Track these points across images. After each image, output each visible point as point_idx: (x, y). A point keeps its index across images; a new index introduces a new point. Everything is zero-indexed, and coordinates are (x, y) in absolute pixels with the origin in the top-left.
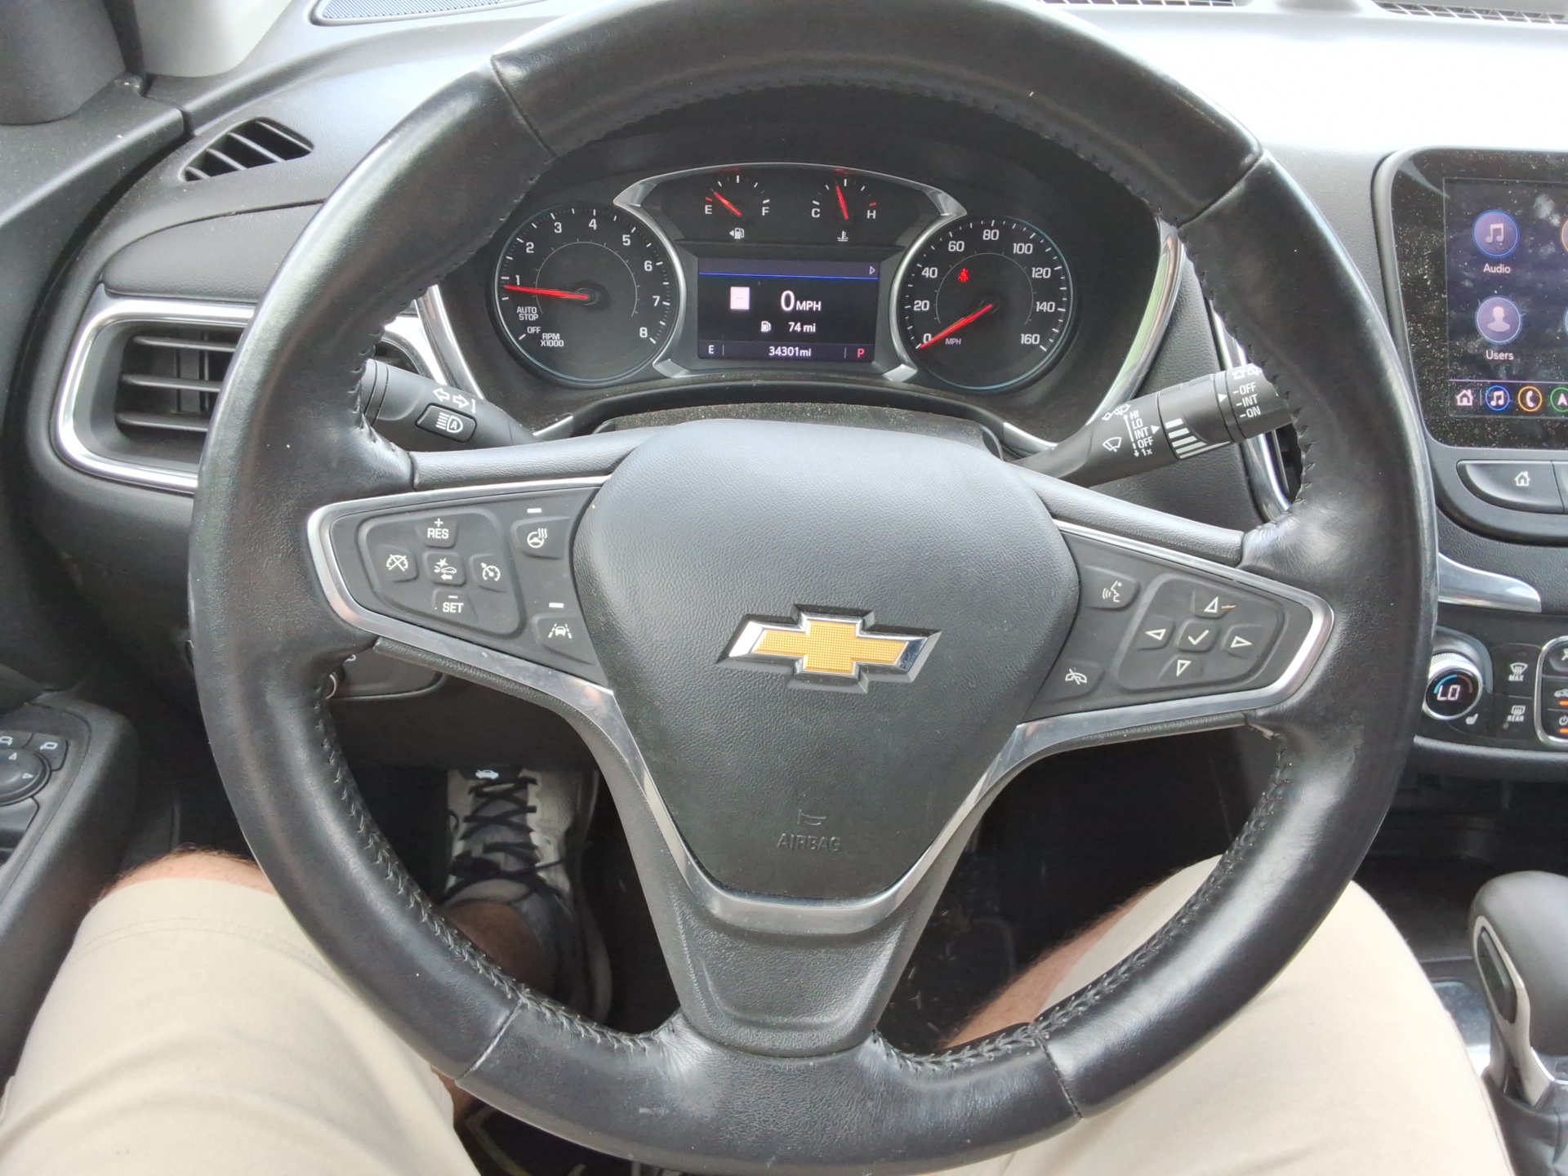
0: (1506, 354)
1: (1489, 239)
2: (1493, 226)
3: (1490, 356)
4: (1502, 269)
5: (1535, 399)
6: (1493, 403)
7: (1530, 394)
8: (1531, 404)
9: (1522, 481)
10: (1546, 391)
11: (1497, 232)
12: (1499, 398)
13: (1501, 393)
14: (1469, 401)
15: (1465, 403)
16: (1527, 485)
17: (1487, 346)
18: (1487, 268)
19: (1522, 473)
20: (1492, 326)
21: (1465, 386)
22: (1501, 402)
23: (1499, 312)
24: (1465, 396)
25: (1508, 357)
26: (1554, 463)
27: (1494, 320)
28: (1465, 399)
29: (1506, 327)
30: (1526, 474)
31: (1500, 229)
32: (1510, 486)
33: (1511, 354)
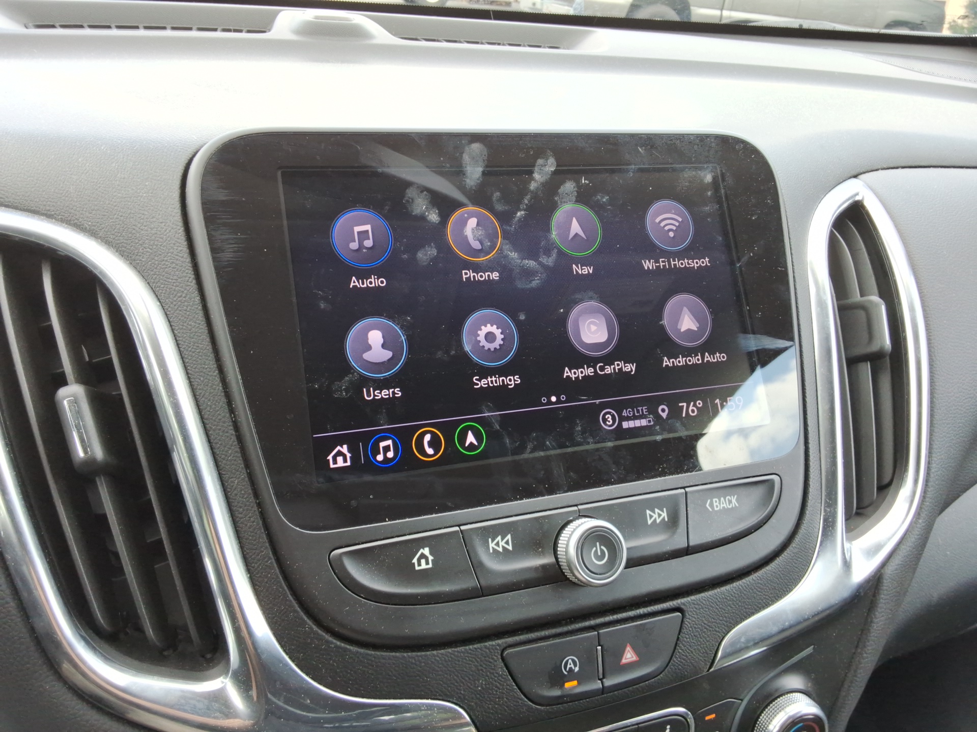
0: (391, 391)
1: (354, 246)
2: (357, 229)
3: (369, 395)
4: (375, 282)
5: (434, 443)
6: (380, 458)
7: (428, 438)
8: (430, 451)
9: (423, 561)
10: (448, 429)
11: (363, 235)
12: (387, 449)
13: (389, 442)
14: (345, 461)
15: (340, 462)
16: (430, 566)
17: (365, 381)
18: (354, 282)
19: (421, 551)
20: (368, 356)
21: (340, 441)
22: (390, 455)
23: (375, 337)
24: (340, 453)
25: (394, 393)
26: (463, 528)
27: (369, 348)
28: (340, 459)
29: (388, 354)
30: (426, 551)
31: (367, 231)
32: (405, 571)
33: (397, 390)
